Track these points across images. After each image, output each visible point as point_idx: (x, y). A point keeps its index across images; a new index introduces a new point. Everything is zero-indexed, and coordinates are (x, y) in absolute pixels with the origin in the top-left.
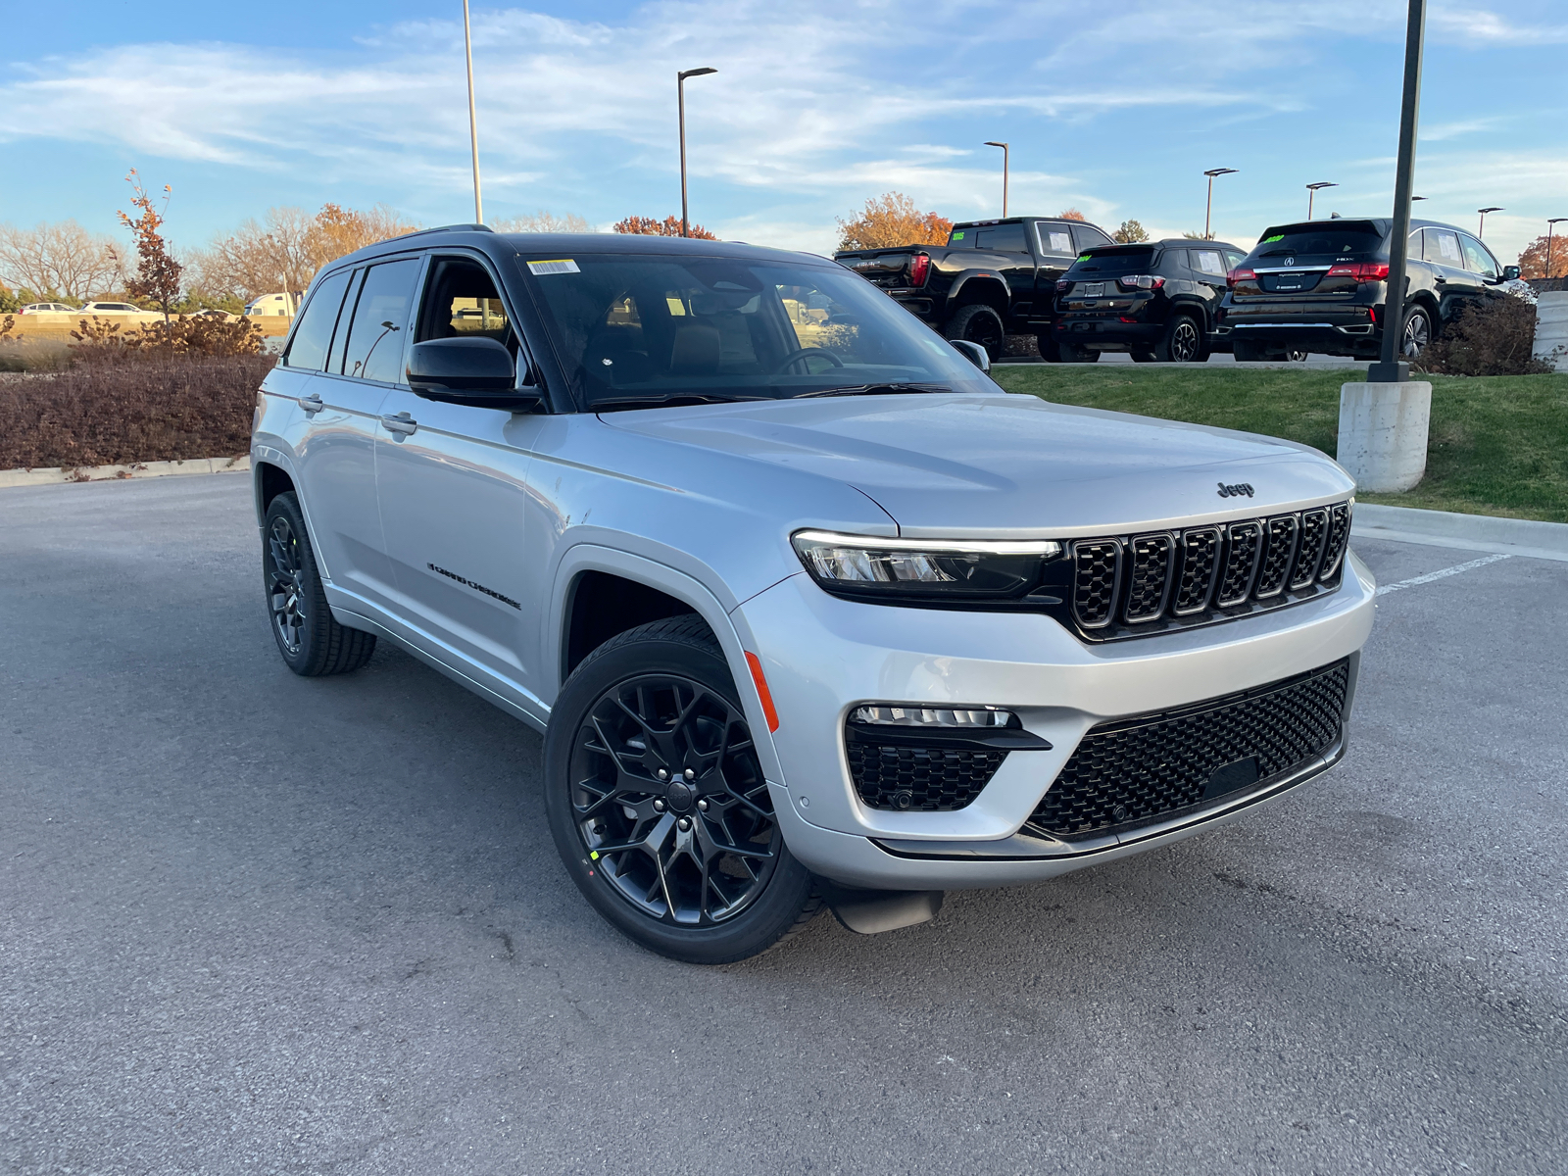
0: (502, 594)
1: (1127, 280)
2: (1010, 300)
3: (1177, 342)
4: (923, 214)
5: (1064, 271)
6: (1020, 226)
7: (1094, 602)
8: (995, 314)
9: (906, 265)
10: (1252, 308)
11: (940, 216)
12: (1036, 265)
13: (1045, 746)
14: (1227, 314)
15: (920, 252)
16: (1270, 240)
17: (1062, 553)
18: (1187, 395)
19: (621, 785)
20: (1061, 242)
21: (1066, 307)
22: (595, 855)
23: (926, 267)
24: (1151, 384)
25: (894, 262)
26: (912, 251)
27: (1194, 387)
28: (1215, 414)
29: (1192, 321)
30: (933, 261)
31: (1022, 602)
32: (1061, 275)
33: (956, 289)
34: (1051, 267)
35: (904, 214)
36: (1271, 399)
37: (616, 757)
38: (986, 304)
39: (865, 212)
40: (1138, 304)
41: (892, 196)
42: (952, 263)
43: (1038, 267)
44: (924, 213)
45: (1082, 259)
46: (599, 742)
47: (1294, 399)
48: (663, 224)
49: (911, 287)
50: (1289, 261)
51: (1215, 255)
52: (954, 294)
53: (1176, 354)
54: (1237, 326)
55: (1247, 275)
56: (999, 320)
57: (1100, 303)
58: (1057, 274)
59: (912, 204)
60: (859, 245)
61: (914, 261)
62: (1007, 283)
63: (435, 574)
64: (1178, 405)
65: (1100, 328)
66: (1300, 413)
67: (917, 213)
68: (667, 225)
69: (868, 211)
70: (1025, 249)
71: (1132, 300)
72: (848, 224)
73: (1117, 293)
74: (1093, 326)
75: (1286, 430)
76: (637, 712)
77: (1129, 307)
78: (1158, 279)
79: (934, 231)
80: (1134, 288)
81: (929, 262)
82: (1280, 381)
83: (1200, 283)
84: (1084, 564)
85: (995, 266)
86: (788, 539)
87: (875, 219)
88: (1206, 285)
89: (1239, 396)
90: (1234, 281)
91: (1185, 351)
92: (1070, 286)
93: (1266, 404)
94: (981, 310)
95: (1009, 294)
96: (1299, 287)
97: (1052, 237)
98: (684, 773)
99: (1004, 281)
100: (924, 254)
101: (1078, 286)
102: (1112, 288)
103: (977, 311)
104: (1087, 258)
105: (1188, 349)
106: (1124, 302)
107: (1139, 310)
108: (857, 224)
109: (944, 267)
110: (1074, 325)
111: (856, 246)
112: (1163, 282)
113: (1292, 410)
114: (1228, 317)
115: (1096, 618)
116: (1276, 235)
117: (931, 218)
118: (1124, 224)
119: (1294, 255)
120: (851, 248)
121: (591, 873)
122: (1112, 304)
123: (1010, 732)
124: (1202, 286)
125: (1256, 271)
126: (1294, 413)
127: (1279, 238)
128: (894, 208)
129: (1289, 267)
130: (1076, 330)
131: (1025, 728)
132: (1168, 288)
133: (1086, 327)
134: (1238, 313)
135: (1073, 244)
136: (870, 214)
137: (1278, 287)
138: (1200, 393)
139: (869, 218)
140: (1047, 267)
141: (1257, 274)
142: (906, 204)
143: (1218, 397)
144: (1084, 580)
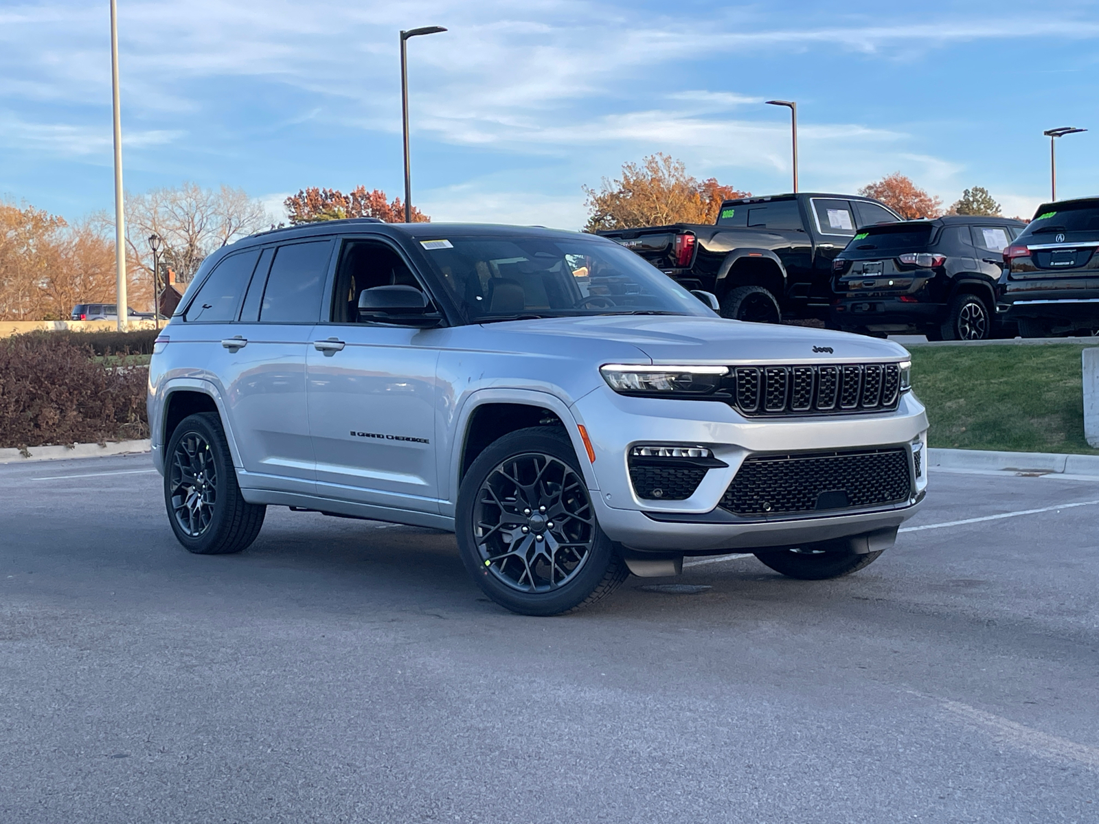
0: (414, 437)
1: (906, 259)
2: (786, 281)
3: (964, 322)
4: (700, 182)
5: (839, 250)
6: (794, 202)
7: (747, 398)
8: (770, 295)
9: (670, 245)
10: (1029, 285)
11: (721, 184)
12: (813, 243)
13: (726, 465)
14: (1006, 291)
15: (685, 231)
16: (1043, 217)
17: (729, 373)
18: (957, 369)
19: (502, 521)
20: (841, 220)
21: (846, 287)
22: (488, 563)
23: (691, 247)
24: (925, 361)
25: (658, 242)
26: (677, 230)
27: (965, 362)
28: (981, 385)
29: (979, 301)
30: (699, 240)
31: (712, 396)
32: (838, 254)
33: (726, 269)
34: (831, 246)
35: (673, 181)
36: (1037, 370)
37: (501, 505)
38: (759, 285)
39: (622, 180)
40: (917, 284)
41: (658, 158)
42: (720, 242)
43: (816, 246)
44: (701, 179)
45: (859, 237)
46: (490, 498)
47: (1056, 370)
48: (351, 197)
49: (677, 267)
50: (1060, 237)
51: (1002, 232)
52: (723, 275)
53: (964, 335)
54: (1015, 303)
55: (1021, 252)
56: (775, 302)
57: (880, 283)
58: (835, 252)
59: (683, 169)
60: (614, 222)
61: (679, 240)
62: (783, 263)
63: (356, 438)
64: (947, 379)
65: (880, 308)
66: (1059, 381)
67: (692, 179)
68: (355, 199)
69: (626, 177)
70: (800, 226)
71: (912, 279)
72: (599, 194)
73: (897, 272)
74: (873, 306)
75: (1043, 397)
76: (513, 477)
77: (908, 287)
78: (938, 257)
79: (713, 203)
80: (912, 266)
81: (695, 242)
82: (1048, 354)
83: (984, 261)
84: (741, 378)
85: (769, 246)
86: (598, 369)
87: (635, 188)
88: (992, 262)
89: (1007, 368)
90: (1010, 258)
91: (973, 332)
92: (847, 265)
93: (1029, 375)
94: (754, 291)
95: (785, 275)
96: (1072, 263)
97: (830, 213)
98: (539, 509)
99: (778, 261)
100: (689, 233)
101: (857, 266)
102: (889, 266)
103: (749, 292)
104: (863, 236)
105: (977, 330)
106: (903, 282)
107: (920, 290)
108: (612, 195)
109: (712, 247)
110: (853, 305)
111: (610, 223)
112: (943, 261)
113: (1053, 379)
114: (1008, 293)
115: (749, 406)
116: (1049, 212)
117: (711, 186)
118: (966, 192)
119: (1063, 232)
120: (604, 225)
121: (486, 573)
123: (709, 460)
124: (988, 264)
125: (1030, 248)
126: (1053, 381)
127: (1051, 215)
128: (660, 174)
129: (1060, 243)
130: (857, 311)
131: (715, 457)
132: (950, 266)
133: (866, 307)
134: (1018, 290)
135: (854, 222)
136: (628, 183)
137: (1052, 264)
138: (970, 368)
139: (627, 187)
140: (826, 246)
141: (1030, 251)
142: (676, 169)
143: (986, 370)
144: (742, 386)
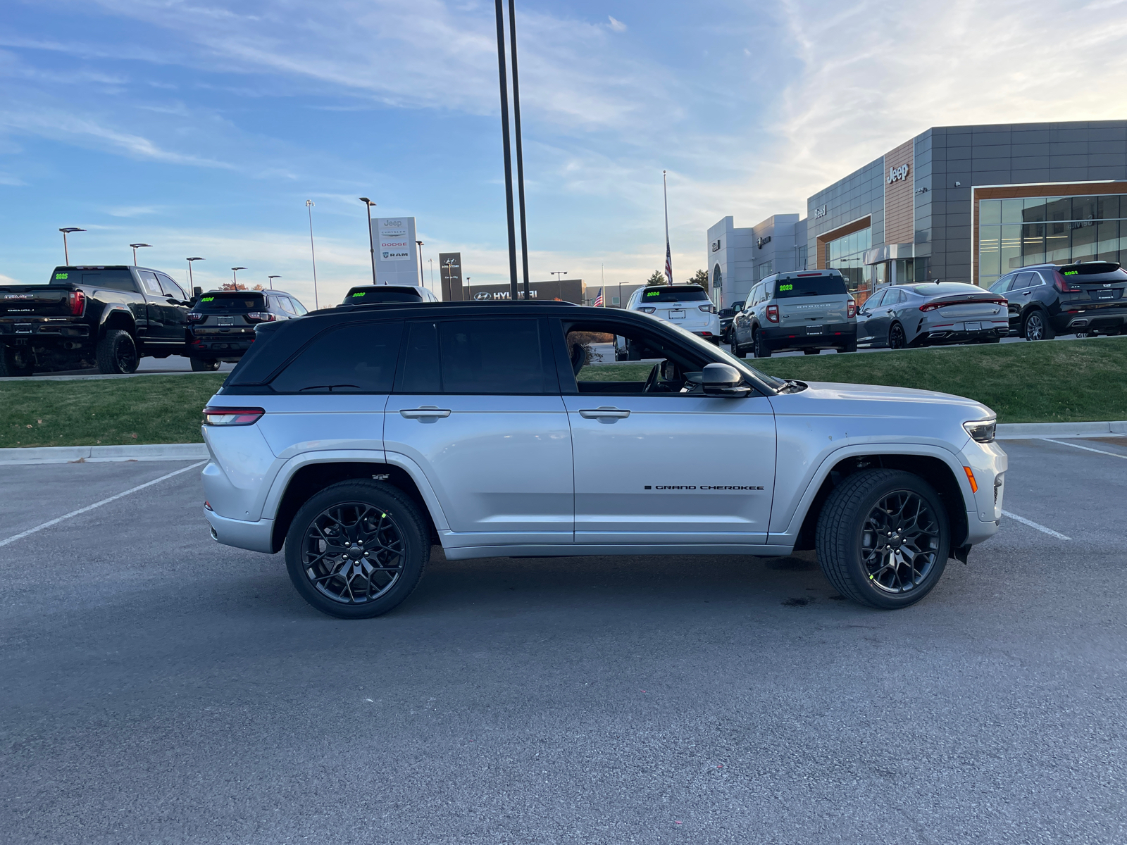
122: (243, 331)
